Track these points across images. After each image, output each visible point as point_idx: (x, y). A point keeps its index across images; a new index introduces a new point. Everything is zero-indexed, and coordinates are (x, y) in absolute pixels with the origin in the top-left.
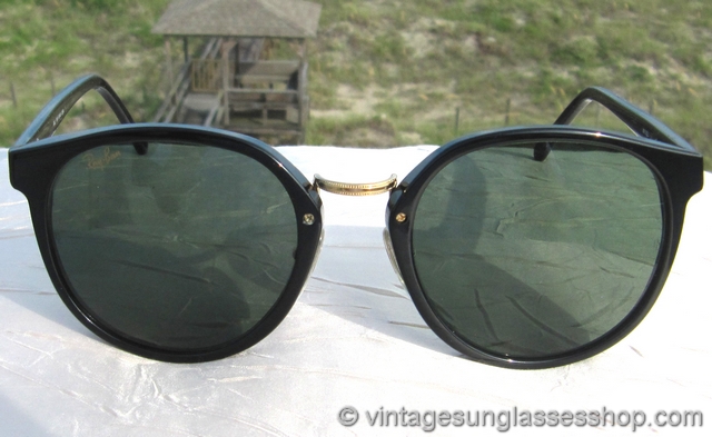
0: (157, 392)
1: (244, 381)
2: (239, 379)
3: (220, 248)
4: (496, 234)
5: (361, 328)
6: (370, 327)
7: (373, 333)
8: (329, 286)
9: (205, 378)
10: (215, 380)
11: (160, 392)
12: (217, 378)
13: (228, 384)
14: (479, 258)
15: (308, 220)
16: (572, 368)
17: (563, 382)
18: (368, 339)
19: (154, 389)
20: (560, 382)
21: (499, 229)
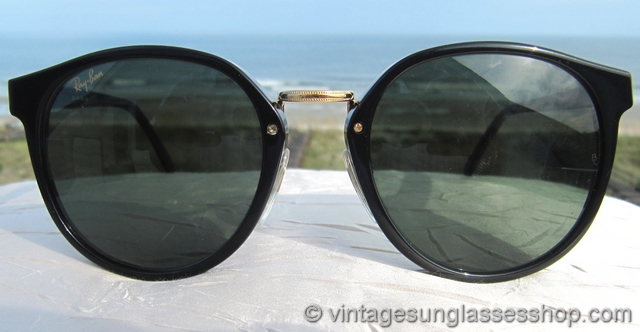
0: (127, 294)
1: (211, 286)
2: (207, 283)
3: (211, 206)
4: (441, 199)
5: (325, 251)
6: (334, 250)
7: (336, 253)
10: (184, 286)
11: (130, 295)
13: (194, 286)
14: (429, 211)
15: (272, 131)
16: (523, 281)
17: (517, 289)
18: (332, 257)
19: (124, 294)
20: (514, 290)
21: (444, 197)
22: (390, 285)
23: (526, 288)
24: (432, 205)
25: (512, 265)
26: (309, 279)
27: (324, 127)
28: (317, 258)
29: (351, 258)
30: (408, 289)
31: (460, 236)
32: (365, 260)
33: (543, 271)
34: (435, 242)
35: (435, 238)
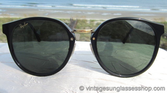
0: (35, 81)
1: (56, 79)
2: (55, 78)
4: (116, 53)
5: (85, 69)
6: (87, 69)
7: (87, 70)
8: (78, 61)
9: (47, 78)
10: (49, 79)
11: (36, 81)
12: (50, 78)
13: (52, 79)
14: (112, 57)
15: (72, 39)
16: (135, 77)
17: (133, 80)
18: (87, 71)
19: (34, 81)
20: (132, 80)
21: (116, 52)
22: (101, 79)
23: (136, 79)
24: (113, 55)
25: (133, 73)
26: (81, 77)
27: (81, 19)
28: (83, 71)
29: (92, 71)
30: (106, 80)
31: (120, 64)
32: (95, 72)
33: (141, 74)
34: (113, 66)
35: (114, 65)
